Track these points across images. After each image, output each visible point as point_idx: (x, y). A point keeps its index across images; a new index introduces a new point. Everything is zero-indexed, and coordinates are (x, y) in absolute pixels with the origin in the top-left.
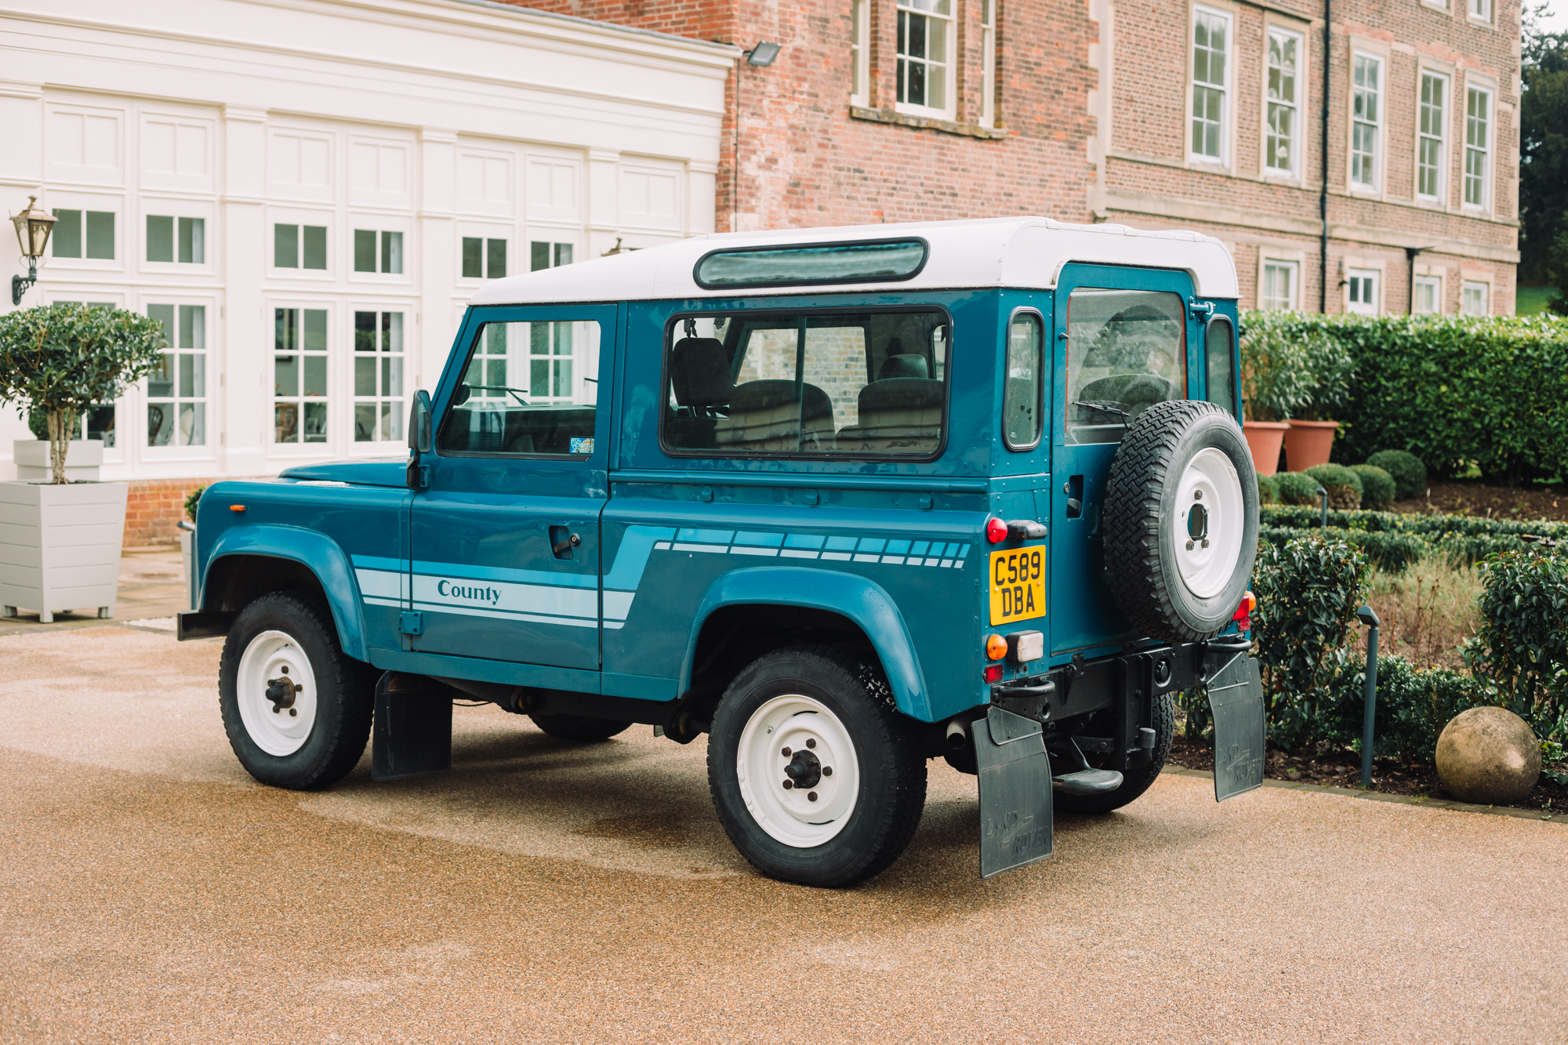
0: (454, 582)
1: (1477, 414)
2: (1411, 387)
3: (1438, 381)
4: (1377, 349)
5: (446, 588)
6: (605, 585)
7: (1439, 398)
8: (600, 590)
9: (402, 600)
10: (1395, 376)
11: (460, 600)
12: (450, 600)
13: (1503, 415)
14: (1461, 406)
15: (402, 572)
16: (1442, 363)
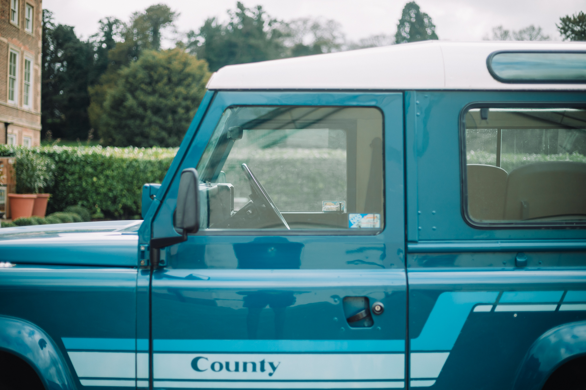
0: (213, 358)
1: (110, 190)
2: (80, 178)
3: (92, 175)
4: (64, 162)
5: (201, 364)
6: (412, 348)
7: (93, 184)
8: (407, 353)
9: (136, 379)
10: (73, 174)
11: (224, 374)
12: (209, 374)
13: (122, 190)
14: (103, 187)
15: (136, 351)
16: (95, 168)
